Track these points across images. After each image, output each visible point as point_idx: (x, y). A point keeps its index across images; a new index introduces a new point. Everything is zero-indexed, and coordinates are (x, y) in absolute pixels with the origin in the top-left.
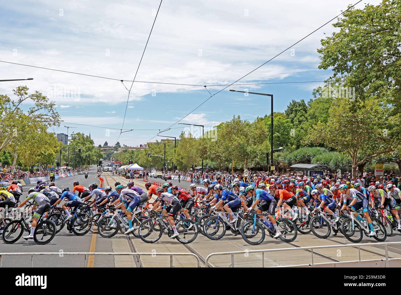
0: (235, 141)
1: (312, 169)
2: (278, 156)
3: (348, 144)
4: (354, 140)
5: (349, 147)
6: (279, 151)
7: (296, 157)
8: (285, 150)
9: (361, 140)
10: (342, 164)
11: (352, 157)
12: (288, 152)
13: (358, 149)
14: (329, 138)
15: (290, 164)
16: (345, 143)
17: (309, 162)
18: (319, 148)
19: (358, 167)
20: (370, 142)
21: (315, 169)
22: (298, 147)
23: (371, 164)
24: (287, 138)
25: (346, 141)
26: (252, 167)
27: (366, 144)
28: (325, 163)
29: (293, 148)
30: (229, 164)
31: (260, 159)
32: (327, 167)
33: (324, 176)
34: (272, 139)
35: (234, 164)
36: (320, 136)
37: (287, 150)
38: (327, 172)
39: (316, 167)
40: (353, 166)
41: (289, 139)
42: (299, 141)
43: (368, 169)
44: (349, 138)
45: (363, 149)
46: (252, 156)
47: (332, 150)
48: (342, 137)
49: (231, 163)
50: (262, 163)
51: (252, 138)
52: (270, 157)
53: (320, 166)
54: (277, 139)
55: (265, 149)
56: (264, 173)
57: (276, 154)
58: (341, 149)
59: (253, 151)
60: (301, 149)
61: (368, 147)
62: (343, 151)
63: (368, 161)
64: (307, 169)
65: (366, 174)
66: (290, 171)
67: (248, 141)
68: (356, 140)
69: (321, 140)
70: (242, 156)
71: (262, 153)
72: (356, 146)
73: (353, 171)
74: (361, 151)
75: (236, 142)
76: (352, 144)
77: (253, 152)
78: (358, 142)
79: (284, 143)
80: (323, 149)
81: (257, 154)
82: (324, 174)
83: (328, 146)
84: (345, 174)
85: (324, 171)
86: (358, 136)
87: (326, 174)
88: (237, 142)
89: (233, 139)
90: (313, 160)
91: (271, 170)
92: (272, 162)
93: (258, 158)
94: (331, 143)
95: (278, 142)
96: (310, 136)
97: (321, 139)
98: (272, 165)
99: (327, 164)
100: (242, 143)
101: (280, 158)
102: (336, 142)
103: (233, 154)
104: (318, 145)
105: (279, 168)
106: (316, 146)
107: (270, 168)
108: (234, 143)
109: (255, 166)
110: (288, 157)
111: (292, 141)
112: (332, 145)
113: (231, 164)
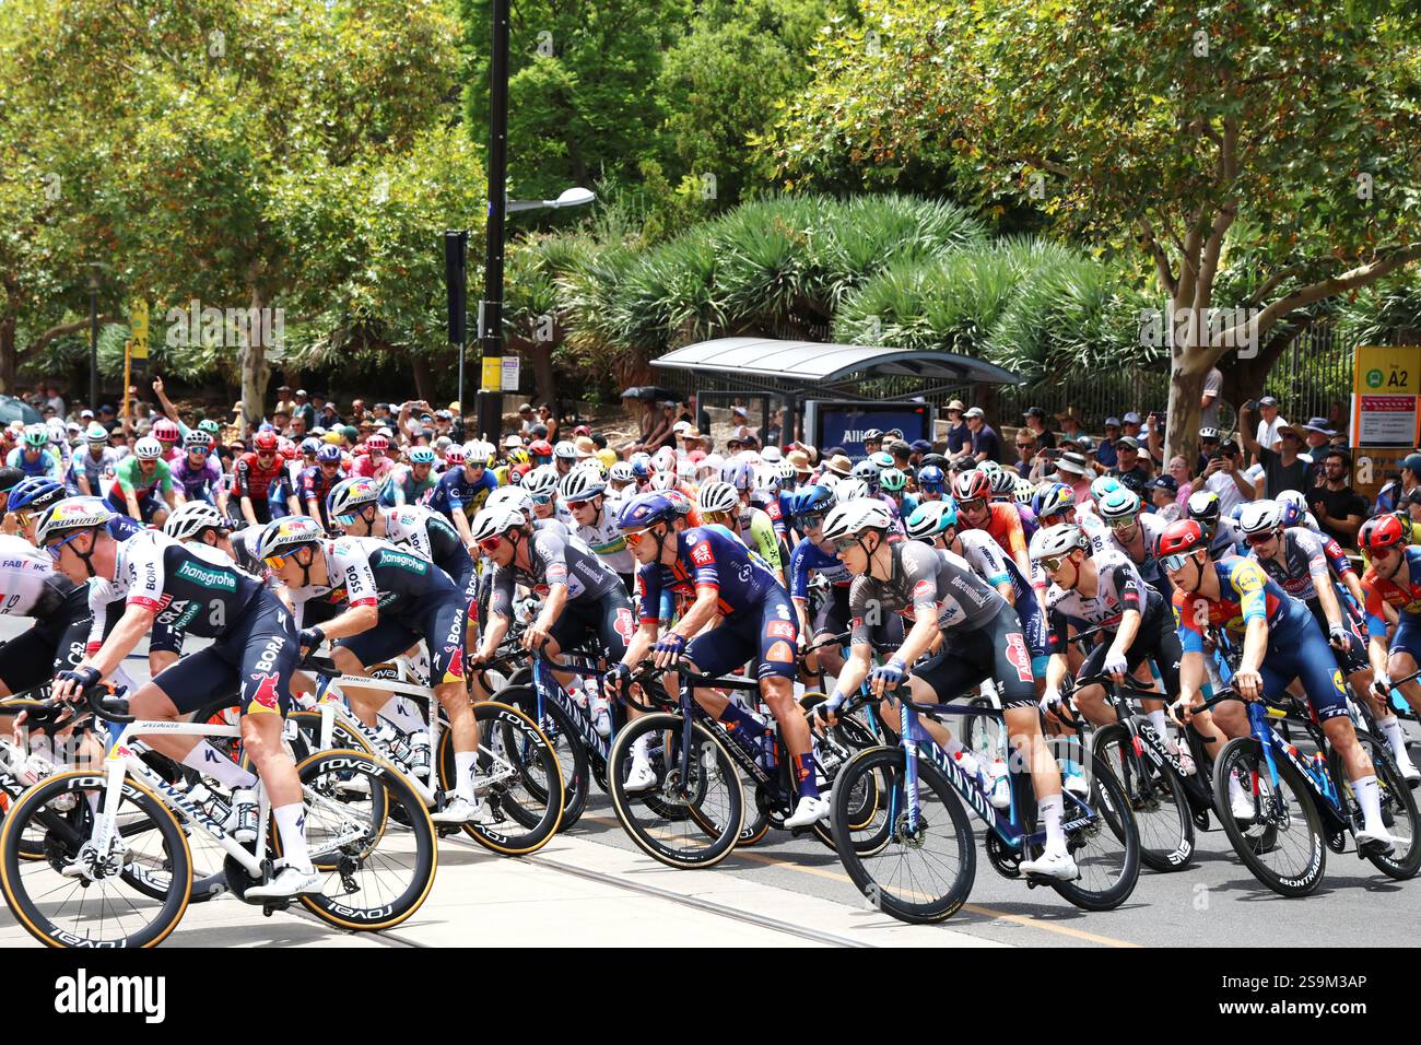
0: (156, 114)
1: (839, 383)
2: (555, 266)
3: (1149, 174)
4: (1203, 139)
5: (1151, 203)
6: (564, 219)
7: (709, 281)
8: (611, 218)
9: (1256, 141)
10: (1092, 347)
11: (1171, 282)
12: (638, 239)
13: (1230, 215)
14: (992, 114)
15: (654, 336)
16: (1127, 162)
17: (813, 322)
18: (906, 202)
19: (1216, 373)
20: (1331, 162)
21: (864, 387)
22: (727, 198)
23: (1325, 344)
24: (631, 111)
25: (1135, 148)
26: (309, 363)
27: (1296, 174)
28: (949, 341)
29: (682, 204)
30: (97, 329)
31: (390, 288)
32: (963, 370)
33: (940, 448)
34: (495, 115)
35: (142, 332)
36: (916, 100)
37: (635, 218)
38: (960, 415)
39: (871, 370)
40: (1175, 366)
41: (653, 117)
42: (735, 140)
43: (1297, 387)
44: (1157, 117)
45: (1266, 217)
46: (315, 263)
47: (1017, 220)
48: (1106, 106)
49: (119, 318)
50: (400, 322)
51: (315, 96)
52: (476, 277)
53: (904, 363)
54: (544, 112)
55: (434, 202)
56: (417, 414)
57: (530, 250)
58: (1088, 214)
59: (325, 216)
60: (749, 207)
61: (1309, 202)
62: (1105, 236)
63: (1301, 321)
64: (792, 389)
65: (1281, 430)
66: (650, 401)
67: (278, 121)
68: (1218, 140)
69: (920, 135)
70: (220, 254)
71: (403, 239)
72: (1208, 195)
73: (1178, 407)
74: (1250, 236)
75: (162, 131)
76: (1180, 173)
77: (325, 222)
78: (1232, 160)
79: (611, 156)
80: (934, 214)
81: (362, 246)
82: (940, 429)
83: (978, 188)
84: (1114, 428)
85: (941, 400)
86: (1238, 106)
87: (952, 434)
88: (176, 129)
89: (133, 94)
90: (853, 305)
91: (484, 390)
92: (493, 316)
93: (365, 282)
94: (1009, 162)
95: (551, 144)
96: (827, 90)
97: (920, 124)
98: (495, 349)
99: (966, 342)
100: (219, 133)
101: (566, 285)
102: (1052, 156)
103: (135, 243)
104: (895, 172)
105: (558, 375)
106: (882, 189)
107: (474, 371)
108: (140, 139)
109: (343, 350)
110: (638, 280)
111: (679, 138)
112: (1016, 177)
113: (113, 332)
